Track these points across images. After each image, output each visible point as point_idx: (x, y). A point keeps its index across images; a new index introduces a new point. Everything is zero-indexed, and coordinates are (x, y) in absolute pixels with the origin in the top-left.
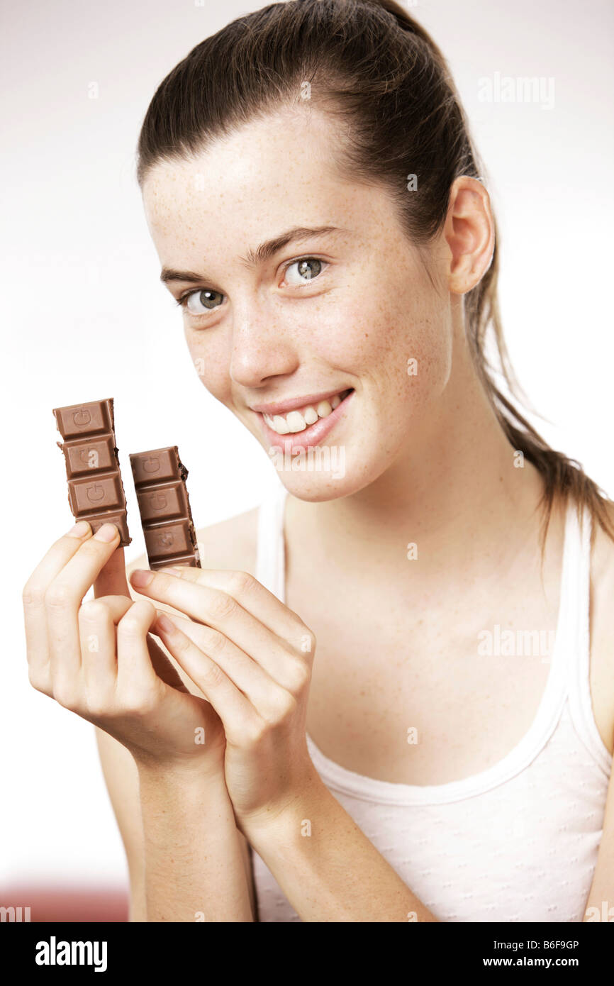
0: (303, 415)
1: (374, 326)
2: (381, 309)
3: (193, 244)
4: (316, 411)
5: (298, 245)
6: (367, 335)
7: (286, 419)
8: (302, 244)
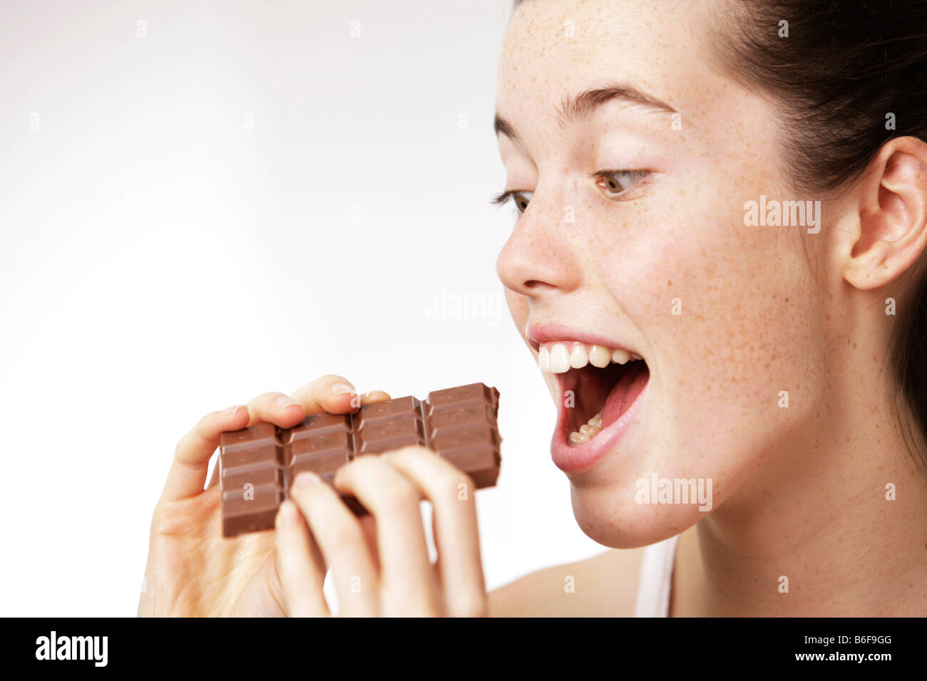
0: (570, 352)
1: (686, 275)
2: (704, 254)
3: (514, 87)
4: (588, 354)
5: (622, 108)
6: (670, 283)
7: (550, 351)
8: (626, 107)
